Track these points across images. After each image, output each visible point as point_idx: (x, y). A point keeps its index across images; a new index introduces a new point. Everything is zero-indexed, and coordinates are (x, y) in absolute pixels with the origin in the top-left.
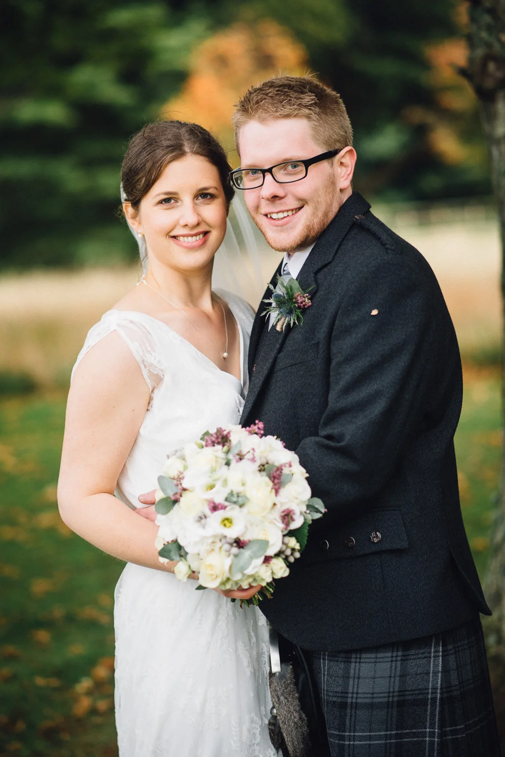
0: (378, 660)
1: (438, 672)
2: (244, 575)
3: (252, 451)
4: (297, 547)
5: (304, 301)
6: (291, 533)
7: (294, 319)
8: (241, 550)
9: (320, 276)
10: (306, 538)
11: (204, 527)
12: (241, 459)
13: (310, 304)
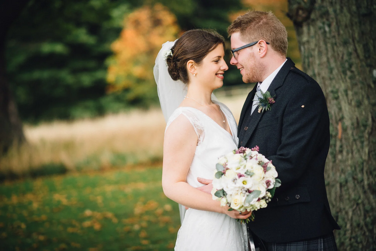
0: (298, 245)
1: (322, 249)
2: (249, 204)
3: (256, 155)
4: (271, 196)
5: (272, 101)
6: (269, 190)
7: (267, 108)
8: (250, 194)
9: (277, 91)
10: (274, 193)
11: (235, 184)
12: (251, 159)
13: (274, 102)
